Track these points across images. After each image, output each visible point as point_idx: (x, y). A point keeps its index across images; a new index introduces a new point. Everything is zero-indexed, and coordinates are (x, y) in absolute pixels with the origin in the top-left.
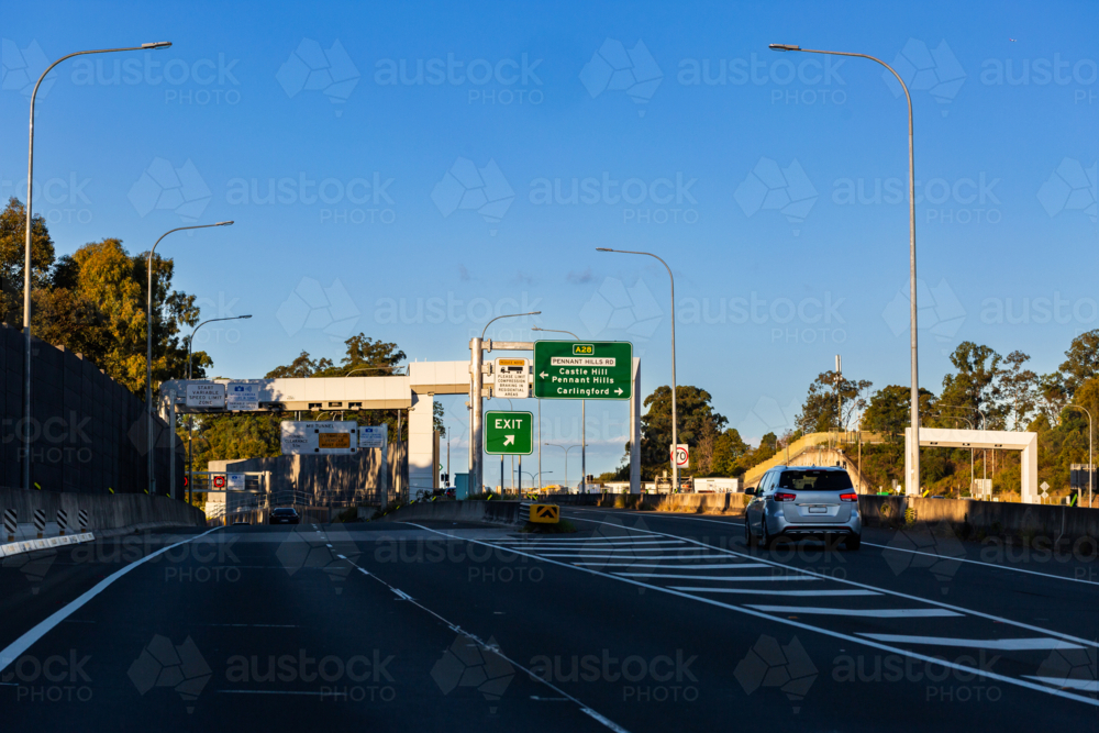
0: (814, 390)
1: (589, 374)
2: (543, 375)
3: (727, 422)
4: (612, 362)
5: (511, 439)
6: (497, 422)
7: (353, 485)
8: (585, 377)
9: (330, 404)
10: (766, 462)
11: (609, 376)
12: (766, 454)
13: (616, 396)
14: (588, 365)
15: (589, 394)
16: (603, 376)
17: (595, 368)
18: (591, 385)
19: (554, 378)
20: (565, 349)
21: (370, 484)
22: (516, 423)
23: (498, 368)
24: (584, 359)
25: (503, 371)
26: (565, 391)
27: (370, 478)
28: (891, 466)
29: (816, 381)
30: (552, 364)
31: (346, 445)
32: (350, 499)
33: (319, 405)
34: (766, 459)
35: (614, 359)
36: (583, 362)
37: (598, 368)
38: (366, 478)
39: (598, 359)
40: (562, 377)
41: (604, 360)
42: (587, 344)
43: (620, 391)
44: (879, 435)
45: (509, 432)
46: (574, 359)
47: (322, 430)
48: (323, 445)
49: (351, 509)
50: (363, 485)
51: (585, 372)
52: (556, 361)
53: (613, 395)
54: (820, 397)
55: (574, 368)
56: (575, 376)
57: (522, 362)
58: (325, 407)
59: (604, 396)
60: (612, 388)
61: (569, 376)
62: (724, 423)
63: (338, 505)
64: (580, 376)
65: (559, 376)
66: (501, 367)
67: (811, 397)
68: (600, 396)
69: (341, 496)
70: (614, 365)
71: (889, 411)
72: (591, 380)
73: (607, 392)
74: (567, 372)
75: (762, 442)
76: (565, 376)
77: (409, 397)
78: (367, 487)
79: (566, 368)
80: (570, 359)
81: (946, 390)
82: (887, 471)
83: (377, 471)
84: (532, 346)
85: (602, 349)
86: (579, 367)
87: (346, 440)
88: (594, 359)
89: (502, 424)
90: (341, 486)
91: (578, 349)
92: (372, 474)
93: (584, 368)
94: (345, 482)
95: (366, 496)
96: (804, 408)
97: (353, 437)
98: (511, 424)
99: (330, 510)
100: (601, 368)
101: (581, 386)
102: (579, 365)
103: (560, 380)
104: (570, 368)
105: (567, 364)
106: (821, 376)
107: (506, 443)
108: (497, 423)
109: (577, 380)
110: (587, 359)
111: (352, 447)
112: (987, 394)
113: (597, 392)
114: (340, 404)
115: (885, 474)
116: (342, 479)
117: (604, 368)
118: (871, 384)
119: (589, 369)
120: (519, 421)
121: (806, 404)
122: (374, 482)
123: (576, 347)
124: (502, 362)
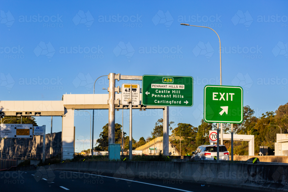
0: (157, 124)
1: (171, 93)
2: (147, 93)
3: (126, 134)
4: (182, 87)
5: (225, 109)
6: (214, 94)
7: (26, 151)
8: (169, 94)
9: (26, 113)
10: (142, 146)
11: (181, 94)
12: (143, 143)
13: (185, 105)
14: (170, 88)
15: (171, 103)
16: (178, 94)
17: (174, 90)
18: (172, 99)
19: (153, 95)
20: (159, 80)
21: (34, 151)
22: (230, 96)
23: (123, 89)
24: (168, 85)
25: (126, 90)
26: (159, 102)
27: (34, 149)
28: (186, 147)
29: (158, 121)
30: (152, 87)
31: (28, 134)
32: (24, 157)
33: (21, 113)
34: (143, 145)
35: (184, 86)
36: (168, 87)
37: (175, 90)
38: (32, 148)
39: (176, 85)
40: (157, 94)
41: (178, 85)
42: (170, 77)
43: (187, 102)
44: (182, 137)
45: (224, 103)
46: (163, 85)
47: (18, 128)
48: (18, 134)
49: (26, 161)
50: (30, 151)
51: (169, 92)
52: (154, 86)
53: (183, 104)
54: (159, 126)
55: (163, 90)
56: (163, 94)
57: (136, 86)
58: (24, 114)
59: (178, 104)
60: (183, 100)
61: (160, 94)
62: (125, 135)
63: (20, 159)
64: (166, 94)
65: (155, 94)
66: (125, 89)
67: (156, 126)
68: (176, 105)
69: (21, 156)
70: (184, 88)
71: (185, 130)
72: (172, 96)
73: (180, 102)
74: (160, 92)
75: (140, 140)
76: (158, 94)
77: (63, 110)
78: (32, 152)
79: (159, 89)
80: (161, 85)
81: (202, 124)
82: (185, 148)
83: (36, 146)
84: (141, 78)
85: (177, 80)
86: (166, 90)
87: (28, 132)
88: (173, 85)
89: (218, 96)
90: (21, 152)
91: (165, 80)
92: (34, 147)
93: (168, 90)
94: (22, 150)
95: (32, 156)
96: (154, 130)
97: (31, 131)
98: (225, 97)
99: (17, 161)
100: (177, 90)
101: (166, 99)
102: (166, 88)
103: (156, 96)
104: (161, 90)
105: (160, 88)
106: (159, 120)
107: (221, 113)
108: (214, 96)
109: (165, 96)
110: (170, 85)
111: (30, 135)
112: (214, 125)
113: (175, 102)
114: (31, 113)
115: (184, 149)
116: (21, 149)
117: (179, 90)
118: (174, 122)
119: (171, 90)
120: (232, 94)
121: (155, 128)
122: (35, 150)
123: (164, 79)
124: (125, 86)
